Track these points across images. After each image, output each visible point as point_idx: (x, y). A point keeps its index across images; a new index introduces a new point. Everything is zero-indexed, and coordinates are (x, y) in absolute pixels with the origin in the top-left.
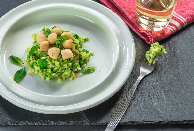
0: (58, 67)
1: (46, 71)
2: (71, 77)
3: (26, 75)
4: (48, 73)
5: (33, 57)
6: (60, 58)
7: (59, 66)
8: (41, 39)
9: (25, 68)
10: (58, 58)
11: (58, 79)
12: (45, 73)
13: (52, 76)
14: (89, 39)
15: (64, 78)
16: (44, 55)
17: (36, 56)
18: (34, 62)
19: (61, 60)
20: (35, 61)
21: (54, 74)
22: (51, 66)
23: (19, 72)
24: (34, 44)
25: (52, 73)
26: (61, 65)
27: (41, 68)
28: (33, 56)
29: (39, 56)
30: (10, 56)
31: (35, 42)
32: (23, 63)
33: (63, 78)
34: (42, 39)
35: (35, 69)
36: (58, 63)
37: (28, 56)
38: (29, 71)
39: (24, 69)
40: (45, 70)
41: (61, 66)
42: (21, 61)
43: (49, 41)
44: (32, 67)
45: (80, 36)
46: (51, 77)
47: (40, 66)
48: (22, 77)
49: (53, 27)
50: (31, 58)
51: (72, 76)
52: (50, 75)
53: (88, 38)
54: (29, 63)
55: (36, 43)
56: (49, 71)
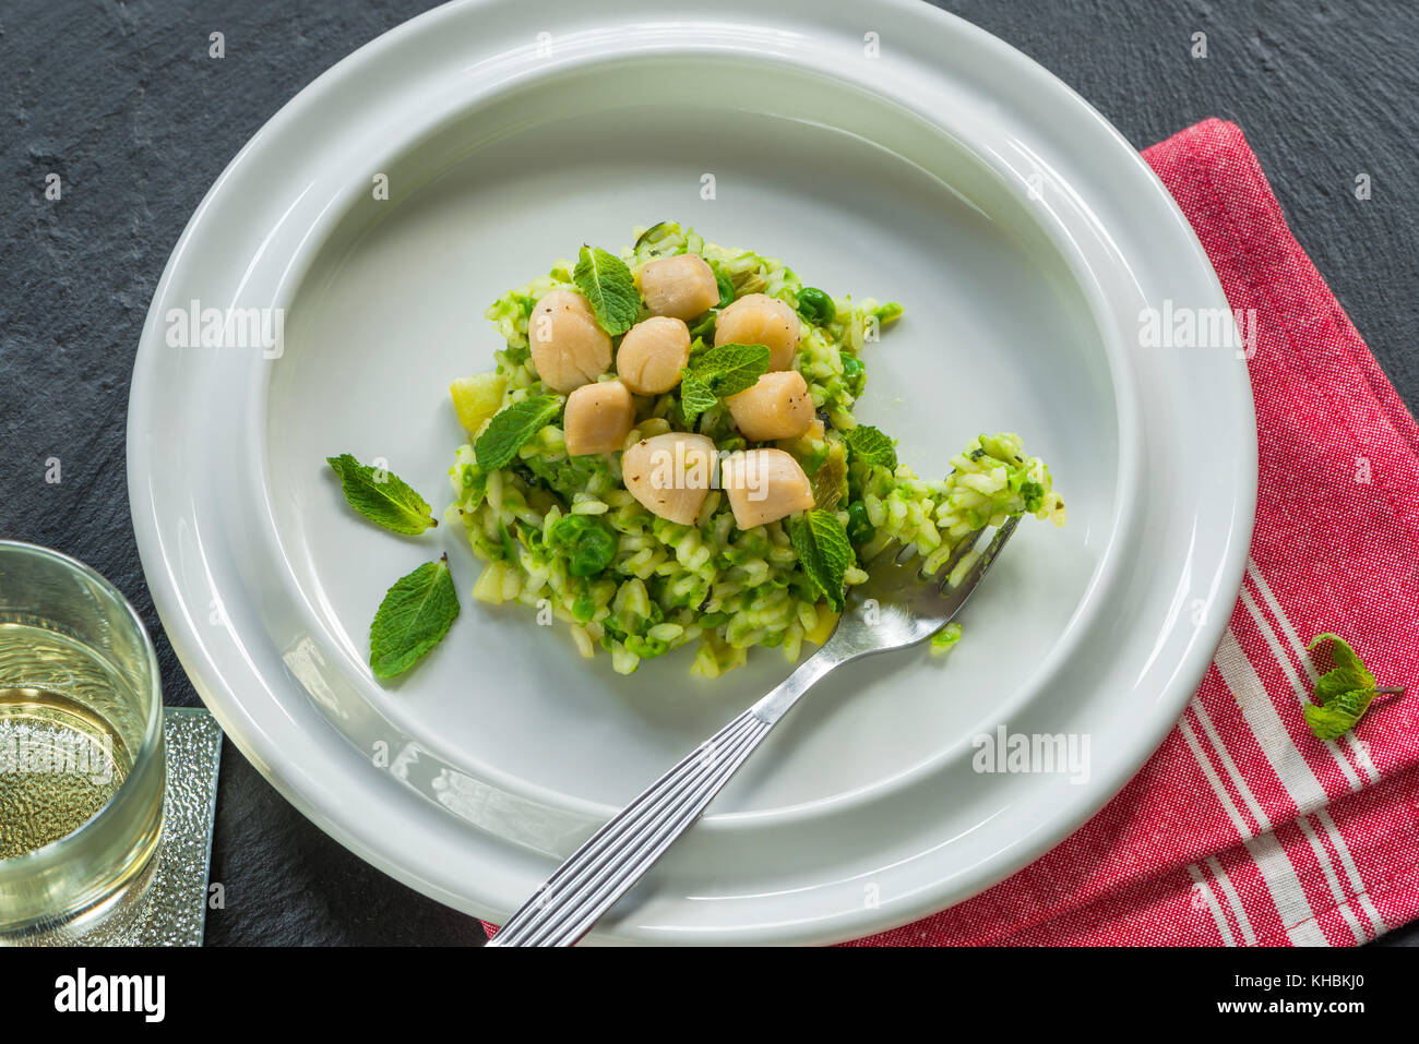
0: (702, 581)
1: (610, 605)
2: (788, 639)
3: (457, 615)
4: (624, 615)
5: (505, 485)
6: (714, 517)
7: (709, 576)
8: (565, 355)
9: (445, 558)
10: (701, 511)
11: (694, 658)
12: (602, 614)
13: (655, 645)
14: (902, 314)
15: (740, 647)
16: (594, 483)
17: (531, 473)
18: (518, 521)
19: (722, 525)
20: (528, 516)
21: (669, 632)
22: (642, 563)
23: (405, 593)
24: (510, 369)
25: (653, 614)
26: (724, 566)
27: (569, 573)
28: (511, 477)
29: (550, 476)
30: (331, 461)
31: (518, 356)
32: (436, 523)
33: (735, 646)
34: (572, 354)
35: (524, 576)
36: (704, 554)
37: (468, 472)
38: (483, 585)
39: (442, 566)
40: (600, 593)
41: (724, 572)
42: (418, 504)
43: (635, 384)
44: (504, 556)
45: (839, 303)
46: (647, 649)
47: (568, 561)
48: (427, 635)
49: (643, 230)
50: (493, 492)
51: (796, 633)
52: (644, 636)
53: (895, 312)
54: (482, 525)
55: (528, 363)
56: (635, 600)
